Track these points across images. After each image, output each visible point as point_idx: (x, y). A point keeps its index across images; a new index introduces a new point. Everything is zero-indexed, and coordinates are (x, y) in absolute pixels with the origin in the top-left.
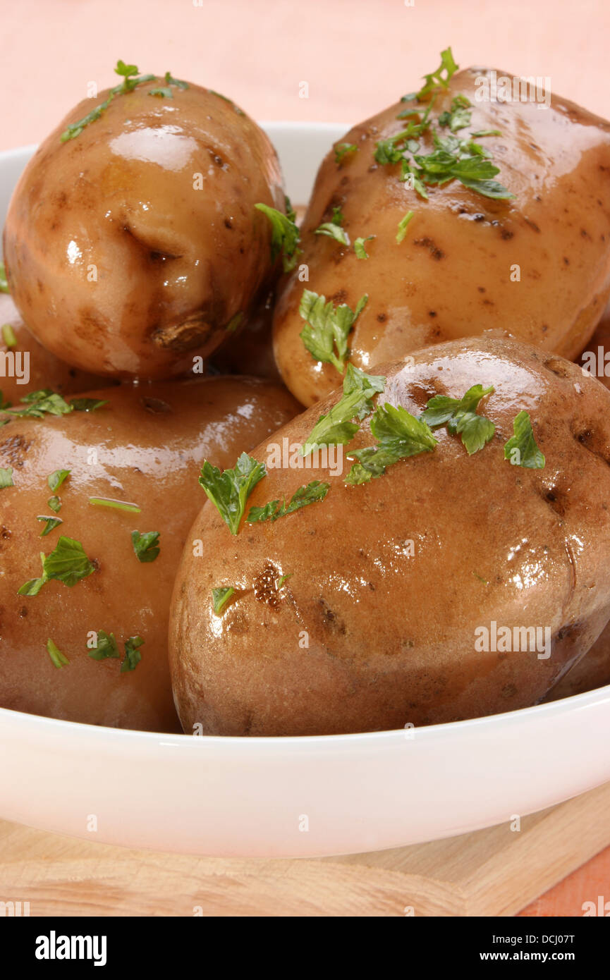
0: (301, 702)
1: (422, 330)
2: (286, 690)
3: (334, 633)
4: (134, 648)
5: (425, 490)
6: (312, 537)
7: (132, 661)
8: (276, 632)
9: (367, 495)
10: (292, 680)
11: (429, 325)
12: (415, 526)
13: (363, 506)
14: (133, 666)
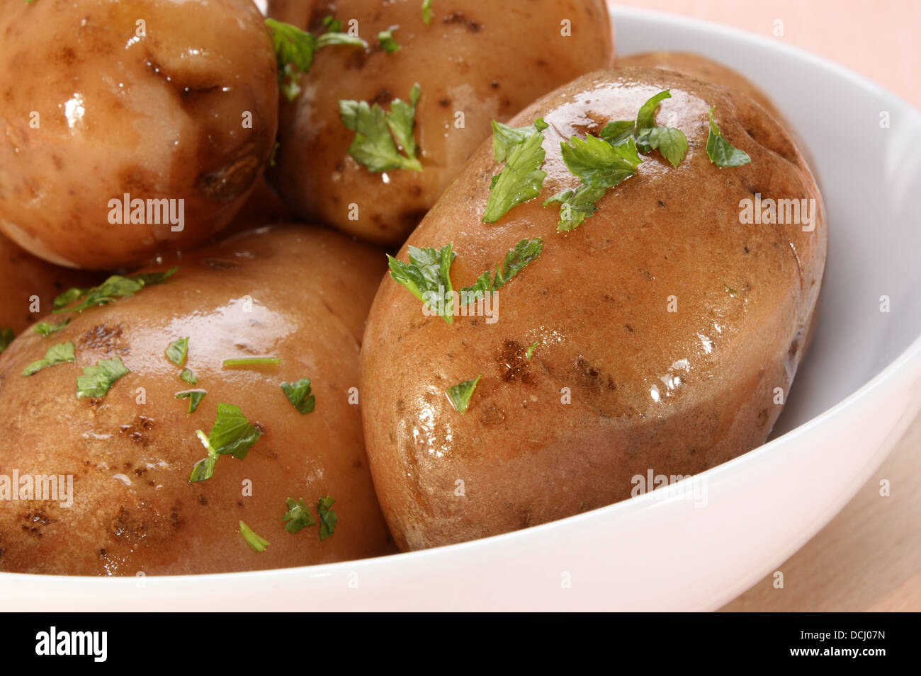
0: (582, 482)
1: (491, 104)
2: (564, 473)
3: (602, 391)
4: (326, 509)
5: (647, 213)
6: (546, 296)
7: (329, 524)
8: (539, 410)
9: (588, 237)
10: (568, 459)
11: (496, 97)
12: (652, 253)
13: (588, 248)
14: (331, 530)
